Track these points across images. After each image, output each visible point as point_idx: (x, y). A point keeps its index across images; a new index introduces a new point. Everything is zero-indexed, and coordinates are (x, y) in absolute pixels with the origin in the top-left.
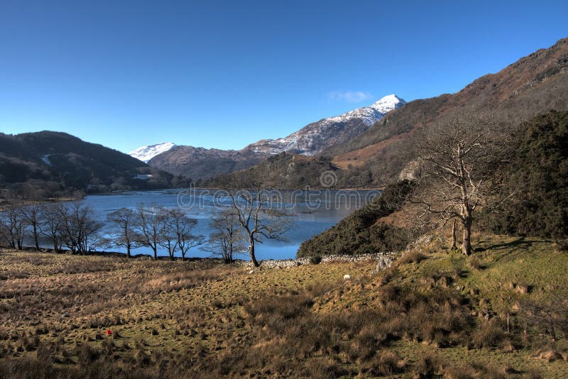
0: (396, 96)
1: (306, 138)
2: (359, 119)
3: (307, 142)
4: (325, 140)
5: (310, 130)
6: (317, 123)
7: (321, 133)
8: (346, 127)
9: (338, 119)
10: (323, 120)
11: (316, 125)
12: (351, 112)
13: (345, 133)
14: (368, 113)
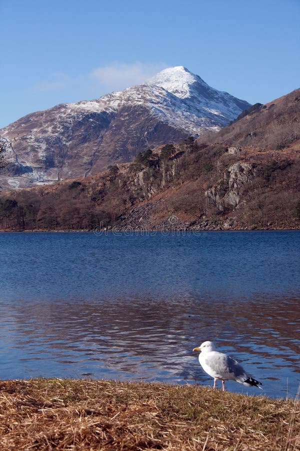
0: (186, 70)
1: (31, 141)
2: (140, 106)
3: (34, 149)
4: (72, 148)
5: (34, 126)
6: (49, 113)
7: (62, 134)
8: (113, 124)
9: (94, 107)
10: (61, 106)
11: (49, 116)
12: (118, 94)
13: (113, 134)
14: (157, 96)
